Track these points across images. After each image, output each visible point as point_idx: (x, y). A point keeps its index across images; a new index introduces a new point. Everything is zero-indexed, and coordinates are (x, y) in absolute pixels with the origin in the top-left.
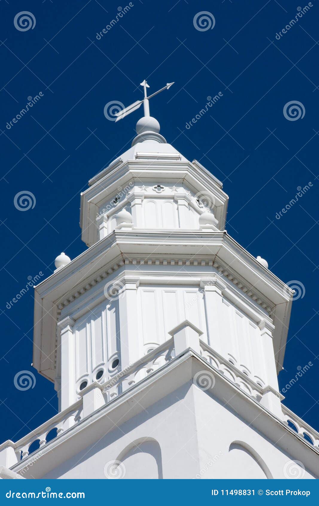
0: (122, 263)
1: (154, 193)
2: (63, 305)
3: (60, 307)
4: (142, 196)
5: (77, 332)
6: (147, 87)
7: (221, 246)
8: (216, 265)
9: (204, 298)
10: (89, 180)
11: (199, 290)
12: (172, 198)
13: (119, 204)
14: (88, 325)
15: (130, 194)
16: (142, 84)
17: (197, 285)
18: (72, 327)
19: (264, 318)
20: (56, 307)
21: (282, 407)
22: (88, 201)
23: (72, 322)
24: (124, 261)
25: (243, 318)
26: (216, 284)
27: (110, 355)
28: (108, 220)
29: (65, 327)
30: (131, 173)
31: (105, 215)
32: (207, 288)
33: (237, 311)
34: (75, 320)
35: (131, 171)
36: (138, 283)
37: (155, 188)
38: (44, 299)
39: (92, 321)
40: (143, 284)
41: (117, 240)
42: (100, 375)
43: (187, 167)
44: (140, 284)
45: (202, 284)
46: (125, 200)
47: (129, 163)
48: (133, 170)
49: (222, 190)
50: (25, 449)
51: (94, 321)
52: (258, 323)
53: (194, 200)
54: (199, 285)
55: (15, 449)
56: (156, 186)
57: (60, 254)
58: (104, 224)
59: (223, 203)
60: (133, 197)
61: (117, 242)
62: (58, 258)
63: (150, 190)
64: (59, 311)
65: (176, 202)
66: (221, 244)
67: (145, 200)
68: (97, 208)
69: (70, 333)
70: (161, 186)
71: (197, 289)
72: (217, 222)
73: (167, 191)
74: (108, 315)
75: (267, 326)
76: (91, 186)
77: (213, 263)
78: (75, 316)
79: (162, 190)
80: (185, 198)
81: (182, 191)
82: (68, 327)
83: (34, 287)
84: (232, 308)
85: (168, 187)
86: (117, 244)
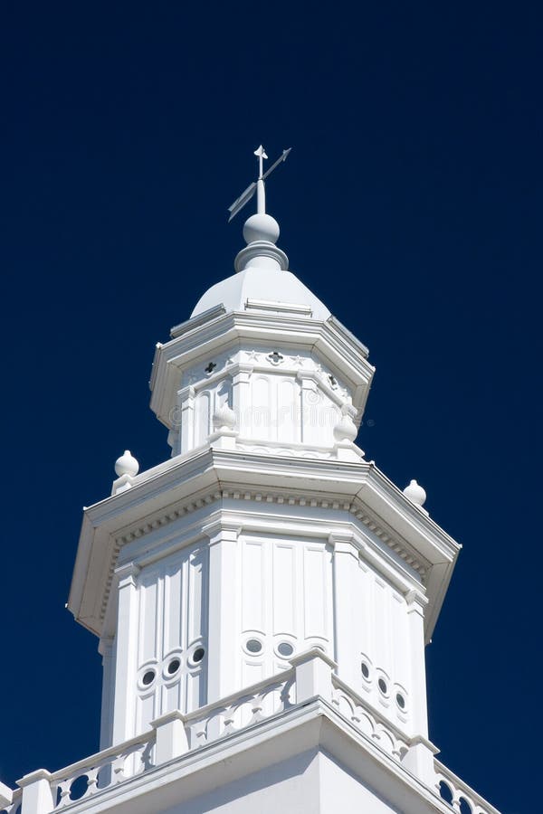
0: (218, 496)
1: (268, 366)
2: (124, 540)
3: (120, 542)
4: (249, 369)
5: (143, 588)
6: (264, 159)
7: (365, 485)
8: (354, 510)
9: (333, 560)
10: (172, 327)
11: (326, 548)
12: (295, 374)
13: (214, 375)
14: (160, 582)
15: (232, 363)
16: (257, 153)
17: (323, 539)
18: (136, 577)
19: (414, 587)
20: (114, 542)
21: (435, 762)
22: (169, 361)
23: (136, 570)
24: (222, 493)
25: (386, 589)
26: (351, 540)
27: (192, 639)
28: (195, 396)
29: (126, 577)
30: (237, 330)
31: (192, 388)
32: (339, 546)
33: (378, 577)
34: (141, 568)
35: (236, 327)
36: (240, 530)
37: (270, 356)
38: (97, 530)
39: (167, 577)
40: (247, 531)
41: (214, 462)
42: (174, 666)
43: (320, 328)
44: (243, 531)
45: (331, 539)
46: (224, 370)
47: (235, 315)
48: (240, 327)
49: (367, 360)
50: (66, 787)
51: (170, 576)
52: (404, 593)
53: (325, 377)
54: (327, 539)
55: (50, 782)
56: (272, 353)
57: (122, 454)
58: (190, 402)
59: (367, 381)
60: (237, 370)
61: (215, 466)
62: (121, 460)
63: (263, 359)
64: (118, 548)
65: (299, 382)
66: (365, 482)
67: (255, 375)
68: (180, 372)
69: (132, 587)
70: (280, 354)
71: (322, 546)
72: (356, 411)
73: (288, 363)
74: (191, 572)
75: (418, 599)
76: (174, 338)
77: (351, 505)
78: (142, 562)
79: (280, 360)
80: (313, 377)
81: (308, 365)
82: (130, 579)
83: (85, 508)
84: (372, 574)
85: (289, 357)
86: (214, 469)
